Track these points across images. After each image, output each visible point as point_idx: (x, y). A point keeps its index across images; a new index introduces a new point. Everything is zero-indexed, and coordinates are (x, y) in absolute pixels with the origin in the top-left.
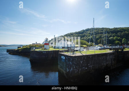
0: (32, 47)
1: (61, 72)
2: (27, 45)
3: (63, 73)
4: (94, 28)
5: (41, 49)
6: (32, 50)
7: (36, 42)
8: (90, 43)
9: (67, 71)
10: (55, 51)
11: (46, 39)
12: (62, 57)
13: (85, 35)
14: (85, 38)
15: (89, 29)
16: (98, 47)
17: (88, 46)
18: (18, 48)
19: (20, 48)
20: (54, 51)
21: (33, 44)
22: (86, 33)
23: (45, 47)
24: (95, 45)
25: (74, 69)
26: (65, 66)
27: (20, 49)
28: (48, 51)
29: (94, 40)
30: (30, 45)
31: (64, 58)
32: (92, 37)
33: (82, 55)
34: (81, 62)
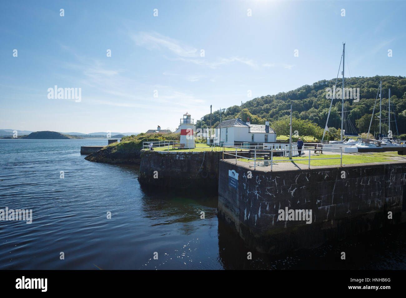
0: (146, 140)
1: (226, 218)
2: (132, 136)
3: (233, 223)
4: (345, 79)
5: (171, 147)
6: (146, 150)
7: (159, 127)
8: (327, 129)
9: (245, 218)
10: (213, 153)
11: (185, 117)
12: (230, 173)
13: (311, 103)
14: (312, 112)
15: (325, 81)
16: (357, 142)
17: (320, 138)
18: (110, 142)
19: (114, 144)
20: (207, 153)
21: (150, 131)
22: (316, 96)
23: (182, 142)
24: (346, 137)
25: (267, 212)
26: (238, 202)
27: (114, 147)
28: (190, 154)
29: (342, 119)
30: (142, 134)
31: (236, 176)
32: (336, 108)
33: (297, 169)
34: (293, 192)
